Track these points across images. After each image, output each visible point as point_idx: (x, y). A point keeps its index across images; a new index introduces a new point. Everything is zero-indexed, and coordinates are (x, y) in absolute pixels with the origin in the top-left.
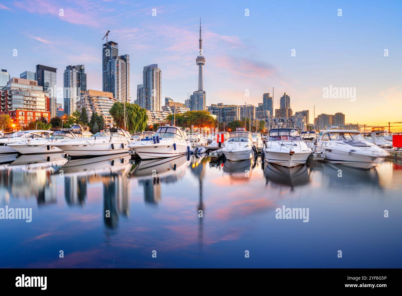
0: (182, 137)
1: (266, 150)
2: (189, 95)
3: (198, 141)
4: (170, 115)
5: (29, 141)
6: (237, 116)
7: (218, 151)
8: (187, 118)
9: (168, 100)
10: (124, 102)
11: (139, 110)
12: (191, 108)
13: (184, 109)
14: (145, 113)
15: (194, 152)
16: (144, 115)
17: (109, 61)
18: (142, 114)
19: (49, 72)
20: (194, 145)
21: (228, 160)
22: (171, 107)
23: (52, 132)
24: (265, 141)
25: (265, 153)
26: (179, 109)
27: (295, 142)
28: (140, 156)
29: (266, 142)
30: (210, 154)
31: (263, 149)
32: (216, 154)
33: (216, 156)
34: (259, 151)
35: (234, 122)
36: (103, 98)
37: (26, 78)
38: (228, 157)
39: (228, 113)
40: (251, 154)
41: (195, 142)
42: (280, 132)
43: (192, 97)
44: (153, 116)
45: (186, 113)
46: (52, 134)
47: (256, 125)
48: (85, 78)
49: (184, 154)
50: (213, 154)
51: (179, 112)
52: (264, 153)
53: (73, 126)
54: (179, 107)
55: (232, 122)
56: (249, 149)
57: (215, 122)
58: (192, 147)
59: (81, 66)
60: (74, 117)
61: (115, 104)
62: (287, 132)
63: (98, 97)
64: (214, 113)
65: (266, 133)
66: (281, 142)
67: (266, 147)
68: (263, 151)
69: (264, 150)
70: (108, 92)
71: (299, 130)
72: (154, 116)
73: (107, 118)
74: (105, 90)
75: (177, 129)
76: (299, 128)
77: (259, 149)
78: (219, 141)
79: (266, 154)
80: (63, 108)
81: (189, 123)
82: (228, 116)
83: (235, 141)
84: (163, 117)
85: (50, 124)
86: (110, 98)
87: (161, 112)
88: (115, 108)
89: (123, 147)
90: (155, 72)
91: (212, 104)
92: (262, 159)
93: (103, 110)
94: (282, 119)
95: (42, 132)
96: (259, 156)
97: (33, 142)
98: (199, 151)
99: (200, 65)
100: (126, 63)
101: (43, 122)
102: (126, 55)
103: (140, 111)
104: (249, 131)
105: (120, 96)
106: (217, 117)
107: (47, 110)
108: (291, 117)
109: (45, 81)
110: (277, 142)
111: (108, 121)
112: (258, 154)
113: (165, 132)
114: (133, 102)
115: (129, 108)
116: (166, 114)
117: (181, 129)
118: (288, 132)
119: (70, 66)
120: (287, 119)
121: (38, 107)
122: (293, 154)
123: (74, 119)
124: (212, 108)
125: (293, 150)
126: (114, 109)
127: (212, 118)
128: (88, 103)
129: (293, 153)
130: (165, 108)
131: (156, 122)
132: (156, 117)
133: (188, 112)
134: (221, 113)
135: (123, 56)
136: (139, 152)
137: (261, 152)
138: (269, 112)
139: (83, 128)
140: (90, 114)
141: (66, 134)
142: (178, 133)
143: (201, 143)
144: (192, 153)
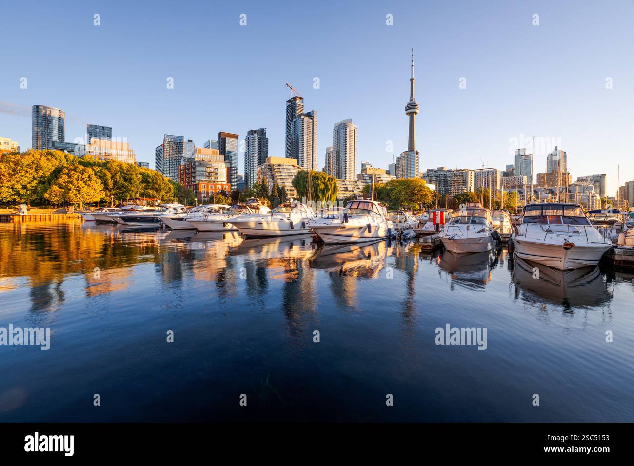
0: (380, 215)
1: (516, 239)
2: (395, 158)
3: (405, 222)
4: (368, 185)
5: (206, 216)
6: (469, 185)
7: (433, 236)
8: (391, 190)
9: (365, 166)
10: (310, 170)
11: (327, 179)
12: (397, 176)
13: (387, 178)
14: (335, 183)
15: (397, 237)
16: (333, 186)
17: (293, 121)
18: (331, 185)
19: (231, 139)
20: (398, 227)
21: (448, 251)
22: (368, 175)
23: (229, 207)
24: (515, 224)
25: (515, 243)
26: (380, 178)
27: (576, 227)
28: (322, 238)
29: (517, 226)
30: (421, 240)
31: (511, 236)
32: (429, 241)
33: (430, 244)
34: (504, 239)
35: (464, 194)
36: (285, 167)
37: (209, 148)
38: (448, 246)
39: (454, 181)
40: (489, 244)
41: (400, 222)
42: (544, 211)
43: (398, 160)
44: (344, 188)
45: (389, 183)
46: (228, 209)
47: (501, 199)
48: (267, 143)
49: (382, 239)
50: (425, 241)
51: (380, 182)
52: (513, 244)
53: (250, 200)
54: (379, 175)
55: (460, 195)
56: (486, 235)
57: (432, 195)
58: (395, 229)
59: (263, 129)
60: (255, 190)
61: (299, 173)
62: (560, 209)
63: (280, 165)
64: (430, 182)
65: (519, 211)
66: (546, 227)
67: (517, 234)
68: (511, 240)
69: (513, 237)
70: (292, 158)
71: (585, 207)
72: (347, 188)
73: (290, 190)
74: (287, 157)
75: (373, 204)
76: (584, 204)
77: (504, 236)
78: (436, 222)
79: (517, 245)
80: (244, 179)
81: (393, 196)
82: (454, 186)
83: (461, 223)
84: (359, 188)
85: (230, 198)
86: (293, 166)
87: (356, 182)
88: (298, 177)
89: (304, 227)
90: (348, 130)
91: (428, 170)
92: (508, 252)
93: (284, 181)
94: (549, 190)
95: (219, 207)
96: (505, 247)
97: (211, 218)
98: (405, 236)
99: (411, 114)
100: (313, 122)
101: (223, 195)
102: (313, 111)
103: (328, 181)
104: (488, 208)
105: (305, 163)
106: (436, 188)
107: (228, 183)
108: (569, 186)
109: (227, 149)
110: (539, 225)
111: (291, 194)
112: (503, 245)
113: (357, 208)
114: (321, 170)
115: (315, 178)
116: (361, 186)
117: (379, 204)
118: (561, 211)
119: (252, 131)
120: (561, 189)
121: (218, 180)
122: (570, 248)
123: (254, 192)
124: (428, 175)
125: (570, 241)
126: (297, 179)
127: (428, 188)
128: (269, 173)
129: (572, 245)
130: (360, 177)
131: (348, 194)
132: (349, 189)
133: (391, 181)
134: (443, 181)
135: (310, 112)
136: (321, 234)
137: (508, 241)
138: (525, 179)
139: (261, 202)
140: (270, 186)
141: (243, 209)
142: (374, 209)
143: (408, 225)
144: (394, 238)
